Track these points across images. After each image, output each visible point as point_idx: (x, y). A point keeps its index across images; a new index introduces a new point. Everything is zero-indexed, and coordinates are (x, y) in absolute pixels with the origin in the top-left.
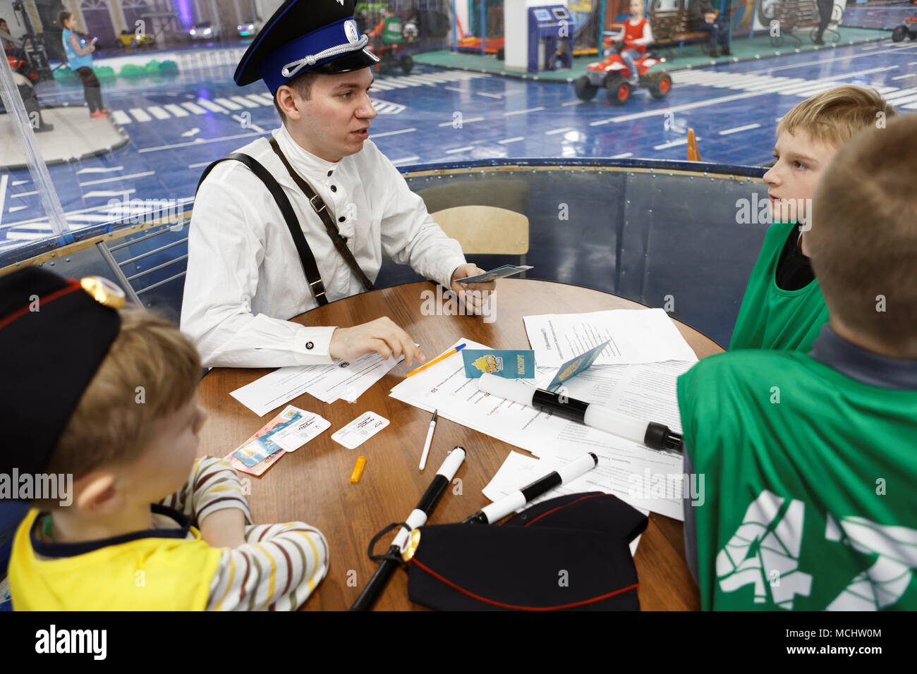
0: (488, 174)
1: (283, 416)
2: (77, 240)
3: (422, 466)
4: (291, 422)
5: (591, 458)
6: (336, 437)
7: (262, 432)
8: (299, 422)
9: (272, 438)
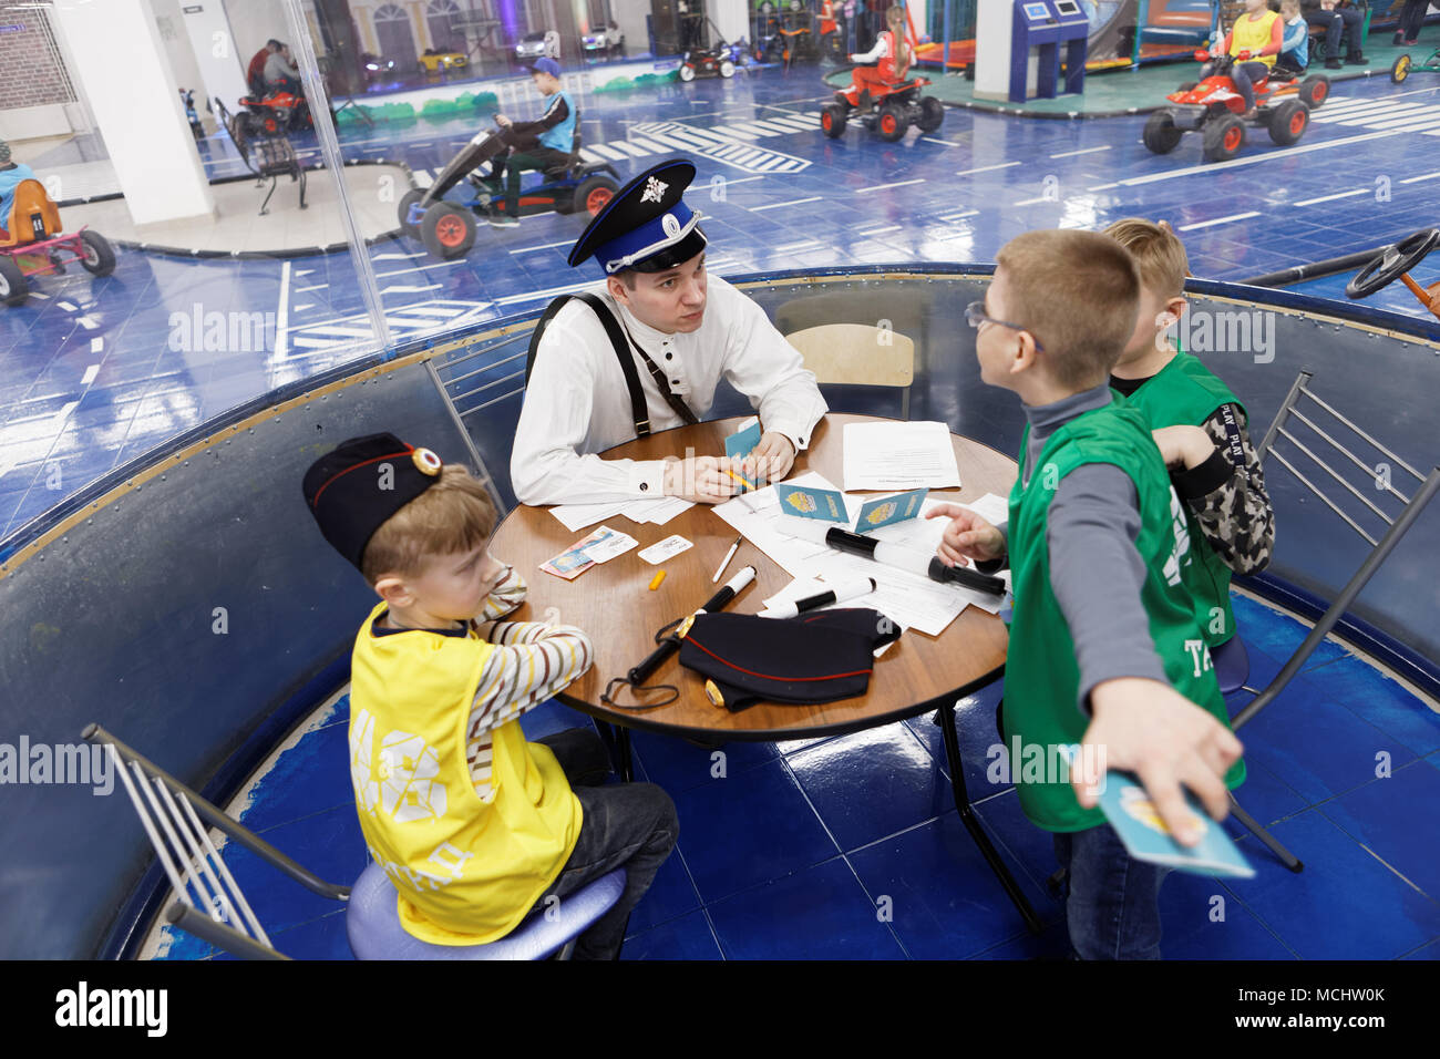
0: (871, 283)
1: (596, 534)
2: (398, 356)
3: (716, 579)
4: (603, 540)
5: (870, 584)
6: (642, 554)
7: (576, 547)
8: (610, 540)
9: (584, 551)
